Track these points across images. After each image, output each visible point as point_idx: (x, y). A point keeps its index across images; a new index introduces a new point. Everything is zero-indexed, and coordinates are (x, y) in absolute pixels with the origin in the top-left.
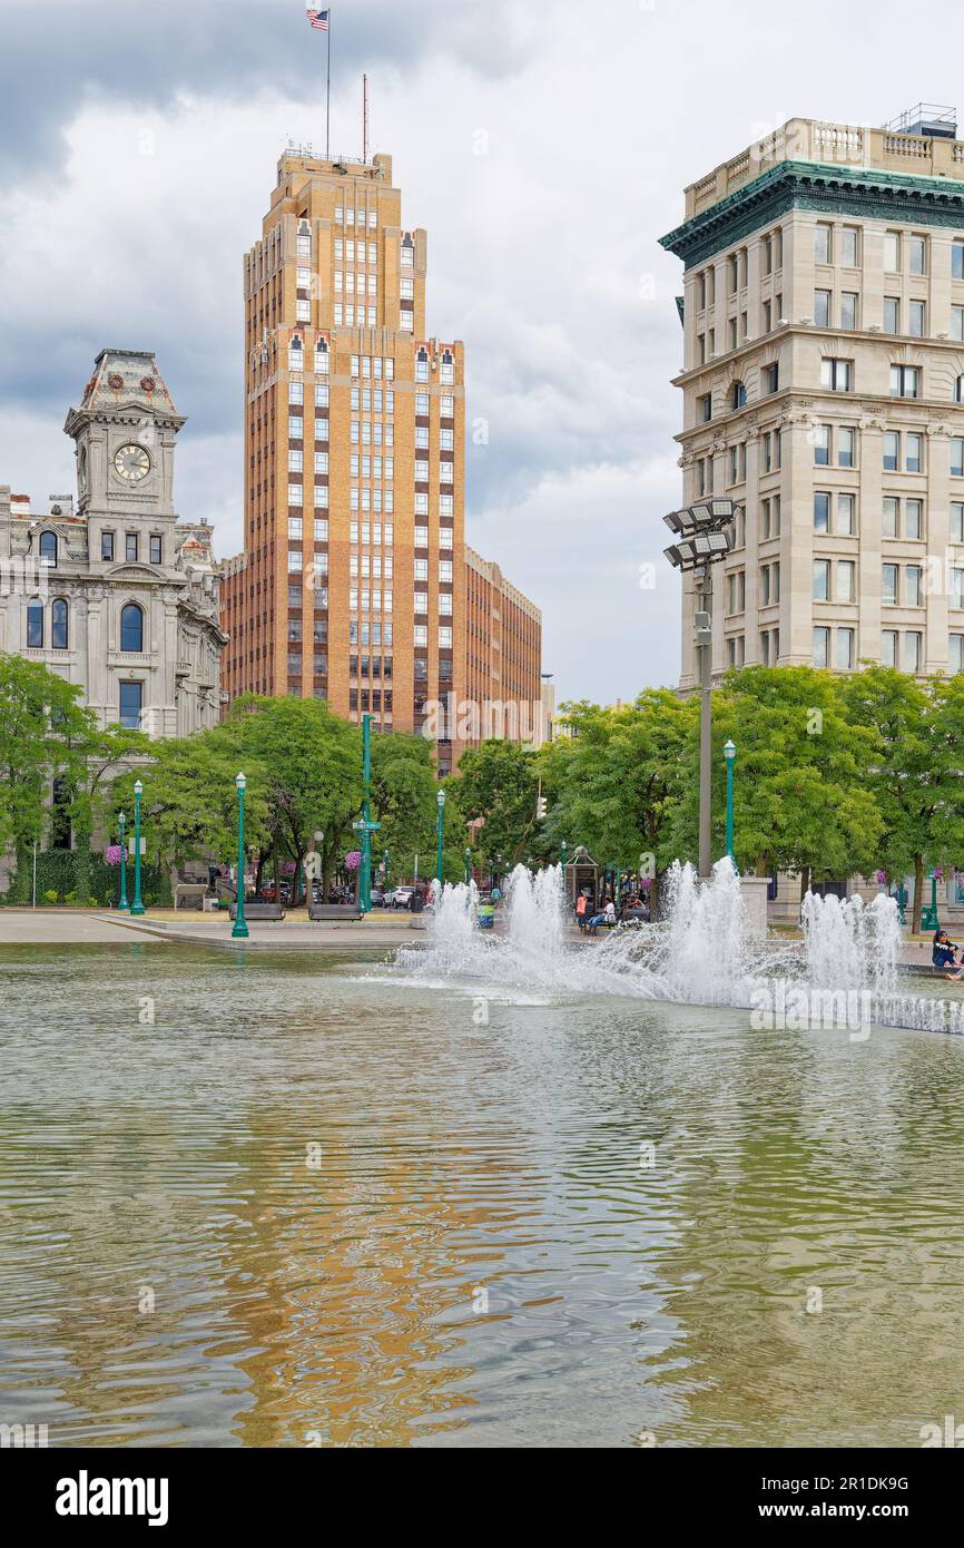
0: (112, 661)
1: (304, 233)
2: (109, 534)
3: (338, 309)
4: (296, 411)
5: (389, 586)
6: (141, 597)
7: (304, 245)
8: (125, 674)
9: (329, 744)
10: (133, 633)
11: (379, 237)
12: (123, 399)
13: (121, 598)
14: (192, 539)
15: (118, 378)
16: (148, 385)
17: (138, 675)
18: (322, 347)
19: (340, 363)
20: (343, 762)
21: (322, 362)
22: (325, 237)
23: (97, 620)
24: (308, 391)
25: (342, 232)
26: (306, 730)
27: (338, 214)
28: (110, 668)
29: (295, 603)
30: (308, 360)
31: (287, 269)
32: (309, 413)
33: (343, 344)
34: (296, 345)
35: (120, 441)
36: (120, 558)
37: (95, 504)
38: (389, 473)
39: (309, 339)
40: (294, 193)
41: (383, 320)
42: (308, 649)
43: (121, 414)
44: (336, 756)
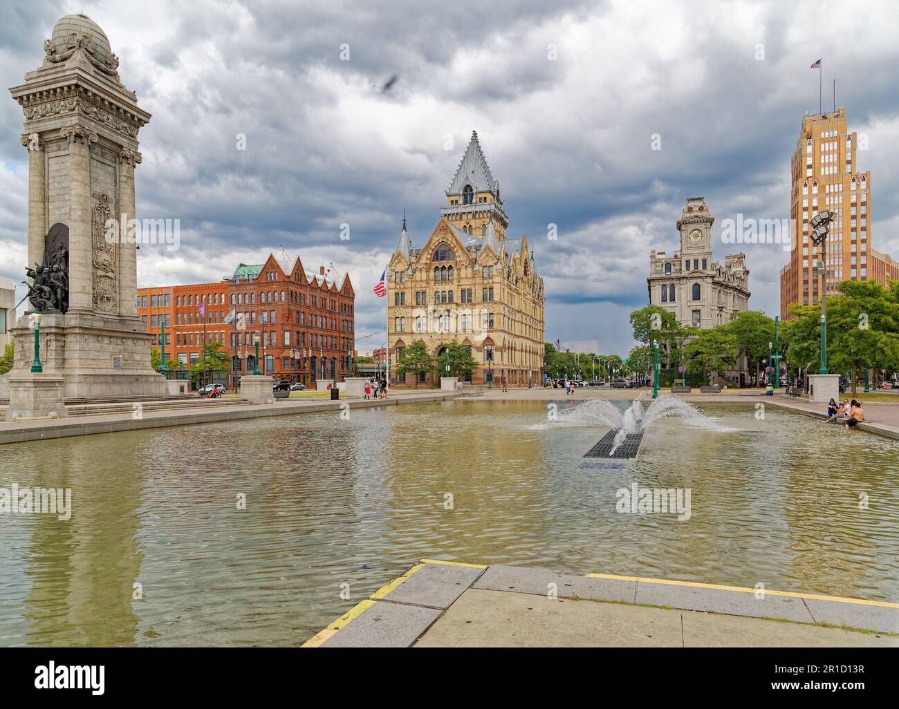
0: (689, 304)
1: (809, 144)
2: (688, 262)
3: (822, 169)
4: (805, 209)
5: (841, 268)
6: (699, 281)
7: (809, 149)
8: (694, 308)
9: (761, 328)
10: (697, 295)
11: (838, 139)
12: (692, 214)
13: (693, 282)
14: (736, 259)
15: (691, 208)
16: (701, 209)
17: (698, 308)
18: (815, 184)
19: (822, 189)
20: (766, 333)
21: (815, 190)
22: (817, 144)
23: (684, 291)
24: (810, 202)
25: (825, 141)
26: (753, 323)
27: (823, 134)
28: (689, 306)
29: (806, 278)
30: (810, 190)
31: (803, 159)
32: (810, 209)
33: (823, 182)
34: (805, 185)
35: (691, 230)
36: (692, 268)
37: (684, 252)
38: (841, 226)
39: (810, 182)
40: (807, 131)
41: (839, 170)
42: (811, 294)
43: (691, 220)
44: (765, 332)
